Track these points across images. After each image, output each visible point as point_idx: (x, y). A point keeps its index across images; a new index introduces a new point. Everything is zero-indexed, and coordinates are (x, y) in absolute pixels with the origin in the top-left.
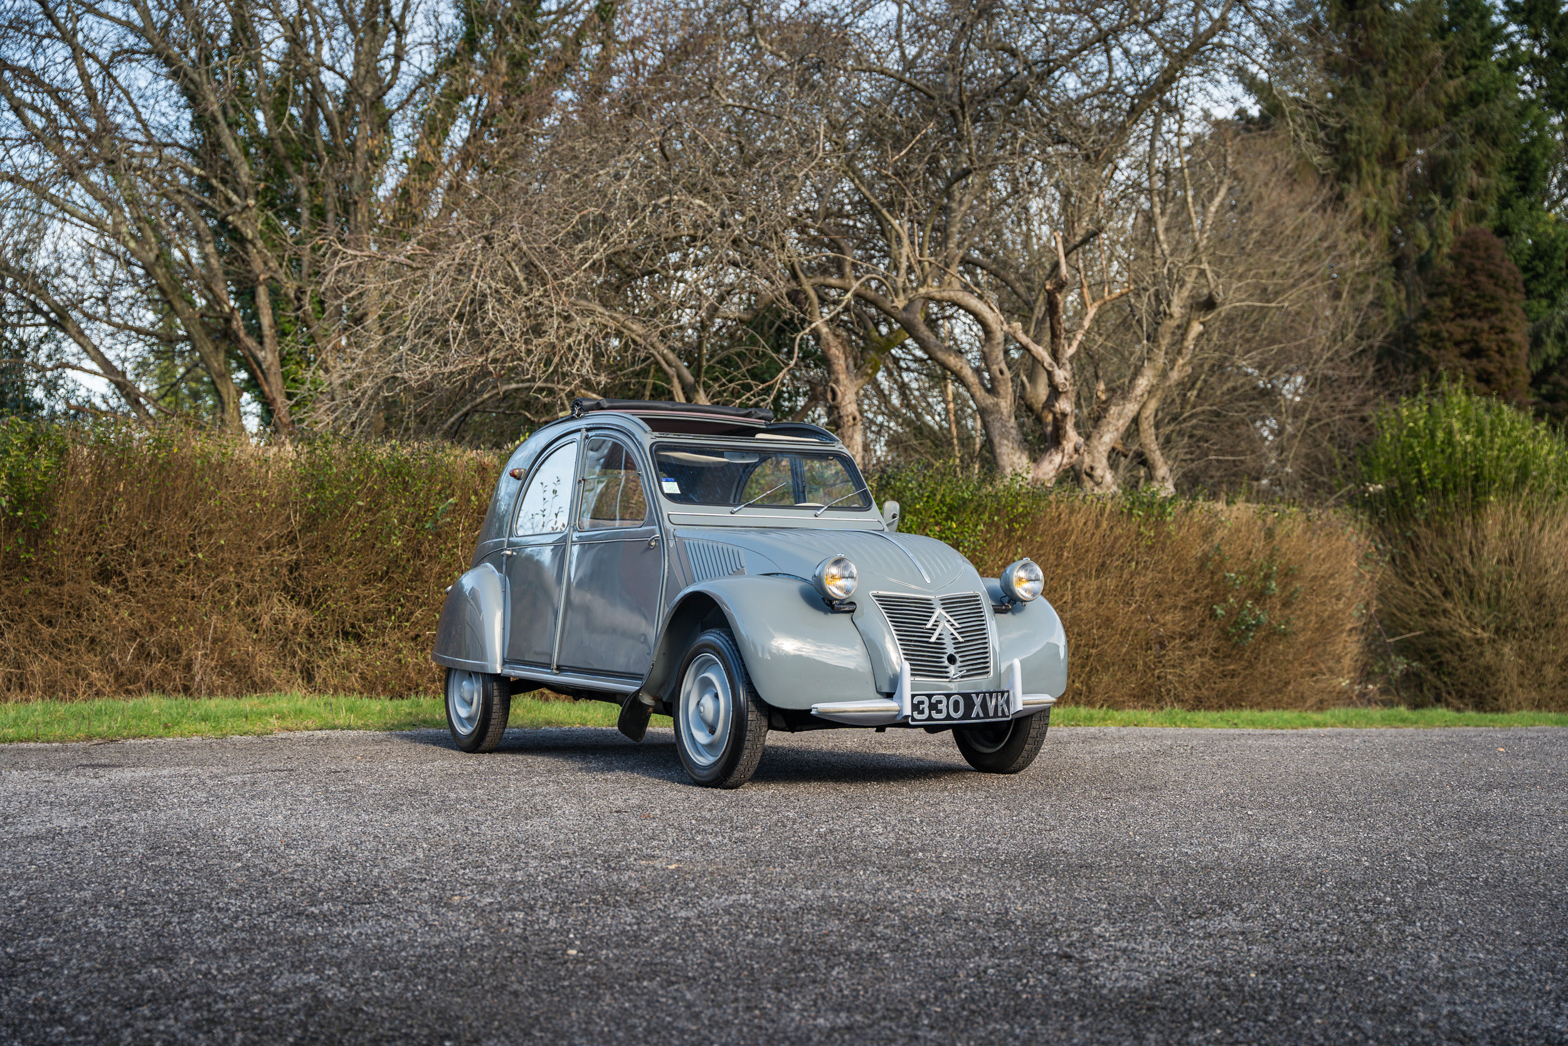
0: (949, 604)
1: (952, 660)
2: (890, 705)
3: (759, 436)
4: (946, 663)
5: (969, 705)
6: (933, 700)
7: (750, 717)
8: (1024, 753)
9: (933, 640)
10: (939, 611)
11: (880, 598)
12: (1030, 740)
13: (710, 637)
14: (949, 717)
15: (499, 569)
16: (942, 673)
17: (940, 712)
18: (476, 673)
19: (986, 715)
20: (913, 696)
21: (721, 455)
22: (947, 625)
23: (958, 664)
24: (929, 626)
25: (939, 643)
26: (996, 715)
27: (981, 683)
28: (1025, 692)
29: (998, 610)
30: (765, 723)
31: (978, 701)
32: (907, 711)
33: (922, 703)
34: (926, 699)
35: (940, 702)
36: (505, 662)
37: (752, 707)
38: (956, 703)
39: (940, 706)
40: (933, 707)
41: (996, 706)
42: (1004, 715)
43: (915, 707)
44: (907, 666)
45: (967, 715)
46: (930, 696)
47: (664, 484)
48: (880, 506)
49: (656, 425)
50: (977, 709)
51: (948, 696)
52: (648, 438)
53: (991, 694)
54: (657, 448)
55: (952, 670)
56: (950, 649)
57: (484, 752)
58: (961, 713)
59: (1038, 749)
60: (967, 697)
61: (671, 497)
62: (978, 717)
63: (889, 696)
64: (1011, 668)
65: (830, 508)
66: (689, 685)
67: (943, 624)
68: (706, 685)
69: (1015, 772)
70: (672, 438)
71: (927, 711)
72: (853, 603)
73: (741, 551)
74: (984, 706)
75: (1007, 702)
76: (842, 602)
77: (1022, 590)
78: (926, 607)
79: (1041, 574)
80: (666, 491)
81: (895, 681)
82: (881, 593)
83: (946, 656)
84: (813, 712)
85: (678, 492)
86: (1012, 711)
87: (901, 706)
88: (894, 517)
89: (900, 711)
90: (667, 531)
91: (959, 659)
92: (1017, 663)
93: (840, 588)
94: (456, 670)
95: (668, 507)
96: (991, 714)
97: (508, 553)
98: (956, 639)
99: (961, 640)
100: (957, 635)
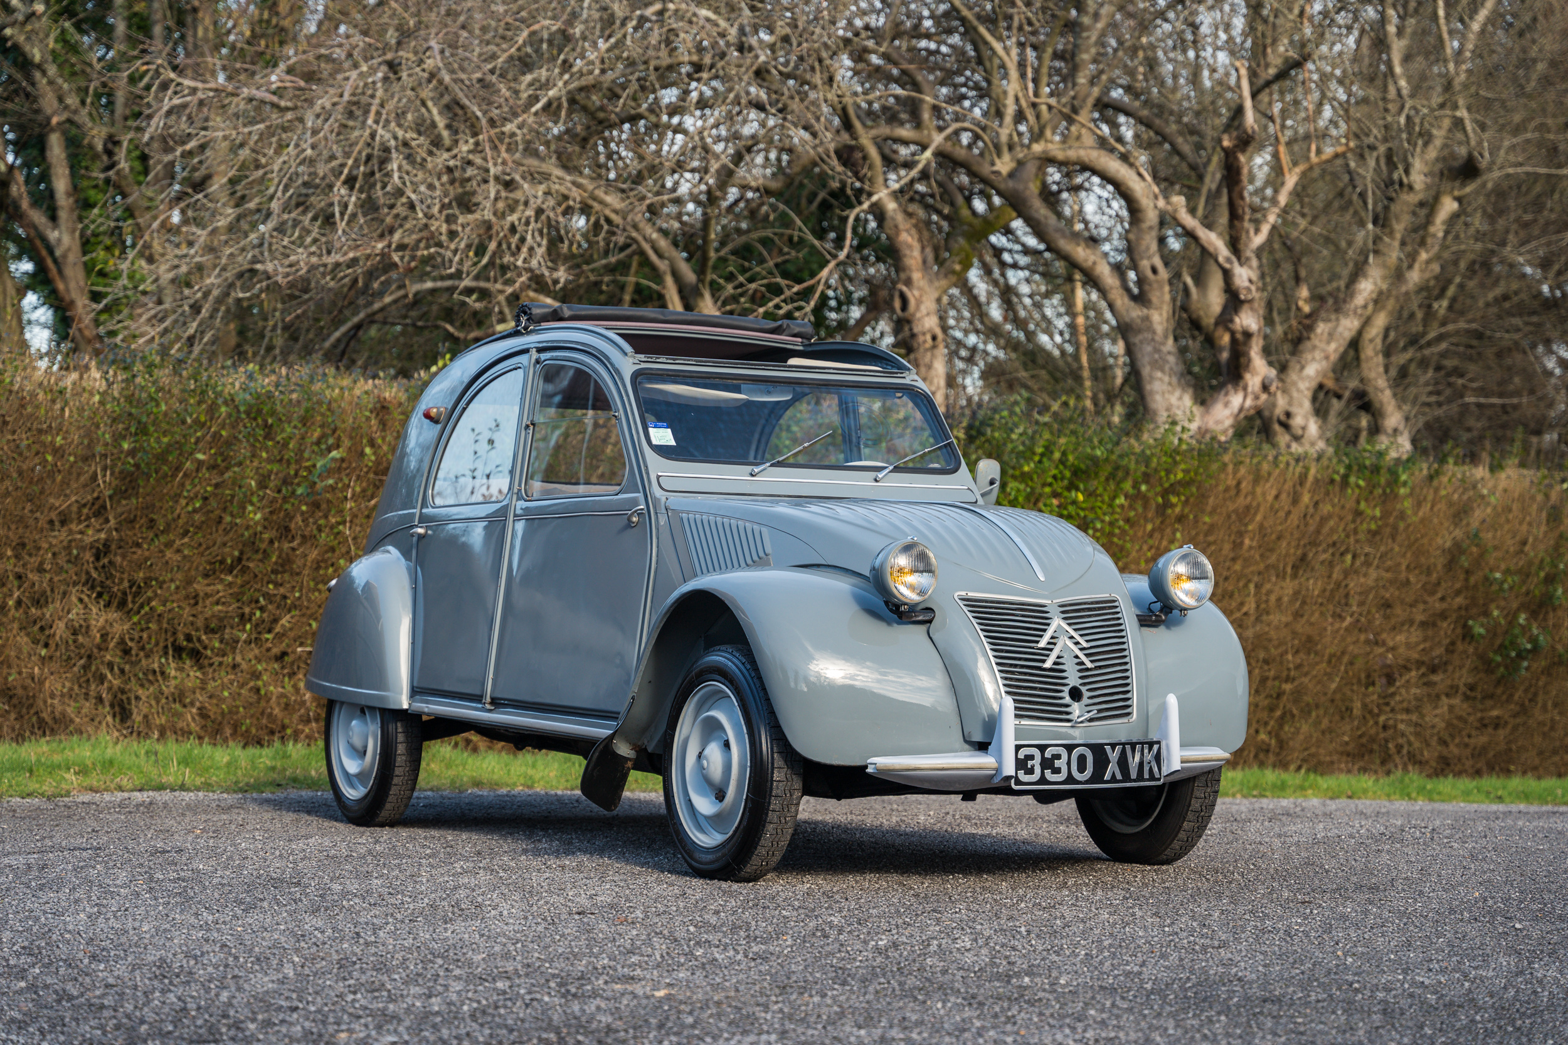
0: (1074, 612)
1: (1076, 694)
2: (985, 761)
3: (793, 361)
4: (1067, 700)
5: (1101, 761)
6: (1048, 754)
7: (776, 776)
8: (1182, 835)
9: (1048, 664)
10: (1057, 623)
11: (971, 603)
12: (1190, 816)
13: (720, 658)
14: (1070, 779)
15: (406, 554)
16: (1060, 714)
17: (1057, 771)
18: (372, 709)
19: (1126, 777)
20: (1018, 748)
21: (737, 390)
22: (1070, 644)
23: (1085, 701)
24: (1042, 644)
25: (1058, 669)
26: (1140, 777)
27: (1118, 729)
28: (1183, 745)
29: (1145, 622)
30: (798, 784)
31: (1114, 756)
32: (1009, 769)
33: (1032, 757)
34: (1036, 752)
35: (1058, 757)
36: (414, 693)
37: (779, 761)
38: (1082, 759)
39: (1057, 763)
40: (1047, 764)
41: (1141, 764)
42: (1152, 777)
43: (1022, 764)
44: (1009, 703)
45: (1097, 776)
46: (1042, 748)
47: (652, 431)
48: (972, 467)
49: (641, 344)
50: (1112, 769)
51: (1070, 748)
52: (628, 363)
53: (1133, 745)
54: (638, 377)
55: (1076, 710)
56: (1073, 679)
57: (382, 825)
58: (1088, 773)
59: (1202, 828)
60: (1098, 750)
61: (663, 451)
62: (1113, 779)
63: (983, 747)
64: (1163, 709)
65: (897, 469)
66: (687, 729)
67: (1063, 642)
68: (712, 729)
69: (1168, 862)
70: (663, 363)
71: (1038, 770)
72: (930, 610)
73: (764, 530)
74: (1123, 763)
75: (1158, 758)
76: (913, 607)
77: (1183, 592)
78: (1038, 616)
79: (1209, 567)
80: (655, 442)
81: (992, 725)
82: (972, 594)
83: (1067, 689)
84: (870, 770)
85: (673, 443)
86: (1165, 772)
87: (1000, 761)
88: (992, 483)
89: (998, 770)
90: (656, 501)
91: (1086, 694)
92: (1172, 700)
93: (912, 587)
94: (342, 703)
95: (657, 466)
96: (1134, 775)
97: (421, 531)
98: (1082, 663)
99: (1089, 665)
100: (1084, 658)
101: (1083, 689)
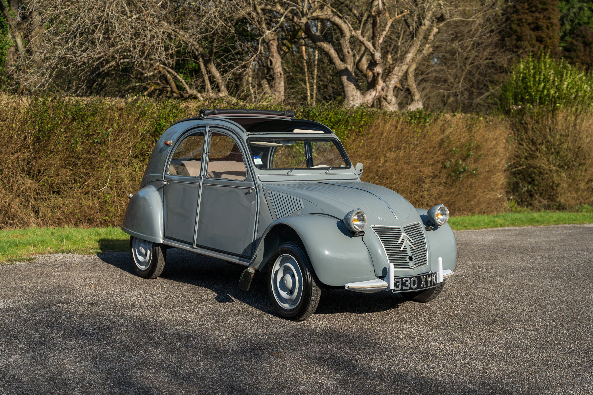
0: (408, 230)
1: (411, 259)
2: (385, 283)
3: (296, 131)
4: (408, 261)
5: (420, 281)
6: (404, 280)
7: (313, 289)
9: (402, 249)
10: (403, 234)
11: (376, 229)
14: (411, 288)
15: (160, 191)
16: (405, 266)
17: (406, 286)
18: (149, 242)
19: (427, 286)
20: (395, 279)
22: (408, 241)
23: (414, 260)
24: (399, 242)
25: (405, 250)
26: (431, 285)
27: (423, 269)
28: (443, 271)
29: (427, 229)
31: (423, 279)
32: (392, 287)
33: (398, 282)
34: (400, 280)
35: (407, 281)
36: (165, 237)
37: (314, 284)
38: (414, 281)
39: (406, 283)
40: (403, 284)
41: (431, 281)
42: (434, 285)
43: (396, 284)
44: (392, 265)
45: (418, 287)
46: (402, 279)
47: (254, 159)
48: (355, 165)
49: (248, 128)
50: (423, 283)
51: (410, 278)
52: (245, 135)
53: (429, 275)
54: (250, 140)
55: (411, 264)
56: (410, 254)
57: (152, 279)
58: (416, 286)
59: (440, 292)
60: (419, 278)
62: (423, 287)
63: (381, 278)
64: (437, 261)
65: (333, 168)
66: (276, 267)
67: (406, 241)
68: (287, 270)
69: (428, 302)
70: (256, 135)
71: (400, 286)
72: (363, 232)
73: (301, 200)
74: (426, 281)
75: (436, 278)
76: (357, 231)
77: (439, 218)
78: (397, 232)
79: (448, 212)
80: (256, 164)
81: (386, 272)
82: (376, 226)
83: (408, 257)
84: (346, 288)
85: (262, 164)
86: (438, 282)
87: (389, 284)
88: (361, 171)
89: (389, 287)
90: (259, 185)
91: (414, 258)
92: (440, 259)
93: (358, 226)
94: (136, 238)
95: (258, 172)
96: (429, 285)
97: (165, 183)
98: (412, 248)
99: (414, 248)
100: (412, 246)
101: (413, 256)
